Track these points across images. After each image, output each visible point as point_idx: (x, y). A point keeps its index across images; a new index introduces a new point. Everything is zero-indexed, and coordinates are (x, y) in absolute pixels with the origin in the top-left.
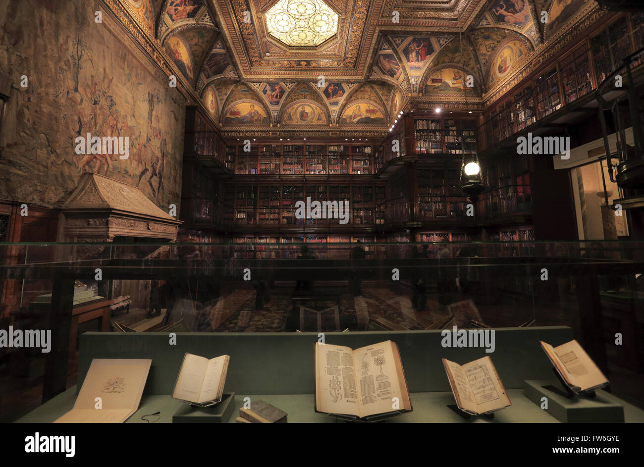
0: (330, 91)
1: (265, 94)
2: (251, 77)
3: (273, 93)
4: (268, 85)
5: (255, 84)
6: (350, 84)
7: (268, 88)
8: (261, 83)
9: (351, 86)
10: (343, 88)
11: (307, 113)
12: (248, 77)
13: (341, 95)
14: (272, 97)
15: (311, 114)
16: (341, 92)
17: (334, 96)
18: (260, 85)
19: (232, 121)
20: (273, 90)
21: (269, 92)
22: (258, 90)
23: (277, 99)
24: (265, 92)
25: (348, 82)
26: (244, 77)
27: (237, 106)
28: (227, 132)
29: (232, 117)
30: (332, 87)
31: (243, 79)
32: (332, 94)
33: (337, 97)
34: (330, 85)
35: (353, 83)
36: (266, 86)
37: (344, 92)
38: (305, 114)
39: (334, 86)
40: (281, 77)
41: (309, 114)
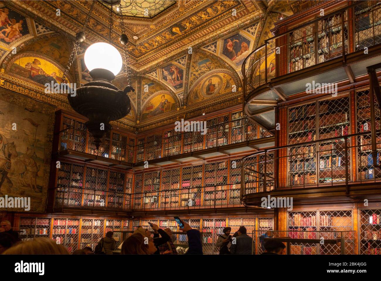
0: (230, 49)
1: (166, 80)
2: (143, 68)
3: (173, 77)
4: (164, 70)
5: (152, 73)
6: (250, 29)
7: (166, 73)
8: (156, 70)
9: (252, 31)
10: (244, 38)
11: (214, 85)
12: (141, 70)
13: (246, 47)
14: (174, 81)
15: (219, 85)
16: (245, 44)
17: (239, 53)
18: (156, 73)
20: (172, 73)
21: (169, 77)
22: (158, 79)
23: (179, 82)
24: (165, 78)
25: (245, 27)
26: (138, 71)
27: (151, 101)
29: (147, 112)
30: (230, 43)
31: (138, 73)
32: (234, 51)
33: (242, 52)
34: (226, 41)
35: (254, 25)
36: (163, 72)
37: (248, 42)
38: (211, 87)
39: (232, 40)
41: (217, 85)
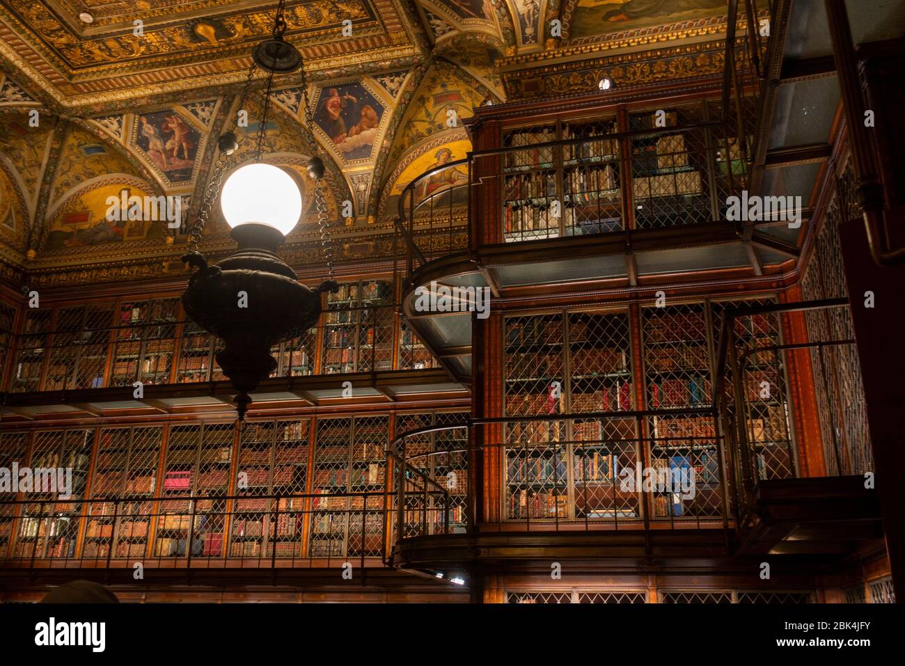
0: (335, 113)
1: (146, 149)
2: (84, 102)
3: (168, 145)
4: (144, 121)
5: (106, 121)
6: (387, 80)
7: (149, 130)
8: (121, 115)
9: (392, 86)
10: (369, 95)
12: (75, 103)
13: (372, 119)
14: (168, 158)
16: (371, 112)
17: (354, 129)
18: (120, 123)
19: (66, 242)
20: (165, 135)
21: (156, 143)
22: (121, 140)
23: (183, 162)
24: (143, 143)
25: (377, 73)
26: (66, 104)
27: (83, 198)
28: (68, 272)
29: (67, 229)
30: (335, 99)
31: (64, 109)
32: (342, 121)
33: (362, 129)
34: (326, 92)
35: (398, 75)
36: (141, 124)
37: (380, 110)
39: (341, 94)
40: (168, 89)
